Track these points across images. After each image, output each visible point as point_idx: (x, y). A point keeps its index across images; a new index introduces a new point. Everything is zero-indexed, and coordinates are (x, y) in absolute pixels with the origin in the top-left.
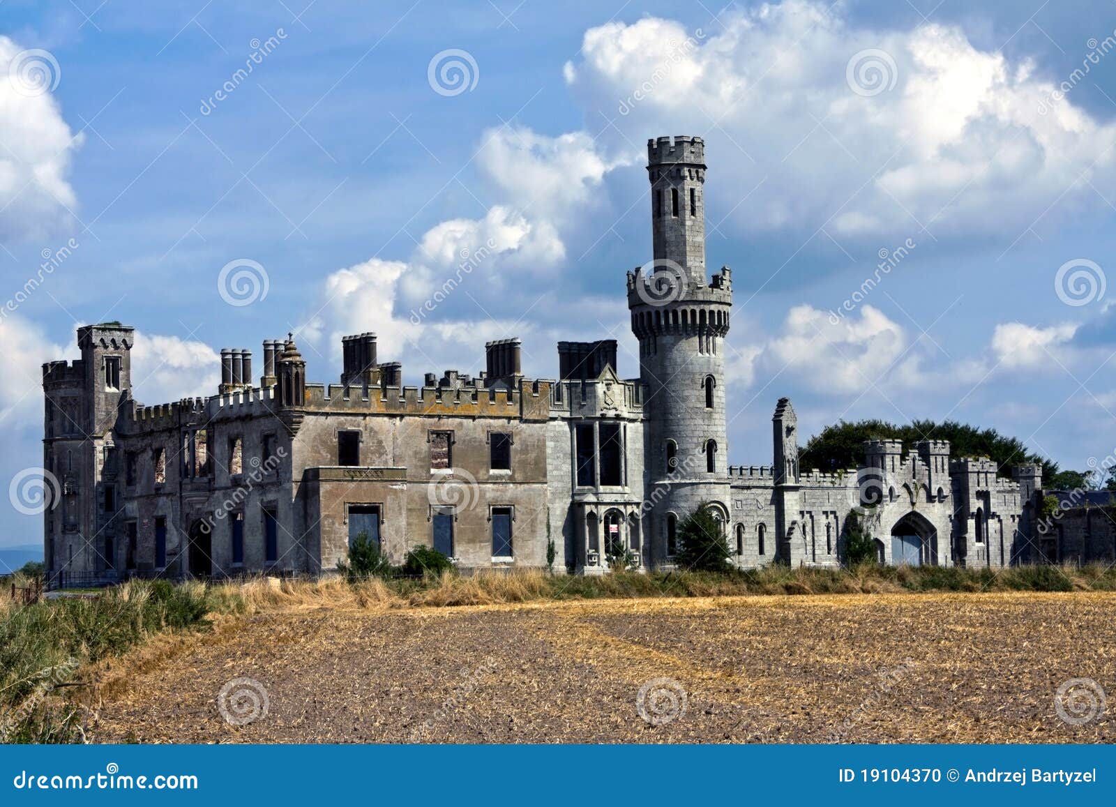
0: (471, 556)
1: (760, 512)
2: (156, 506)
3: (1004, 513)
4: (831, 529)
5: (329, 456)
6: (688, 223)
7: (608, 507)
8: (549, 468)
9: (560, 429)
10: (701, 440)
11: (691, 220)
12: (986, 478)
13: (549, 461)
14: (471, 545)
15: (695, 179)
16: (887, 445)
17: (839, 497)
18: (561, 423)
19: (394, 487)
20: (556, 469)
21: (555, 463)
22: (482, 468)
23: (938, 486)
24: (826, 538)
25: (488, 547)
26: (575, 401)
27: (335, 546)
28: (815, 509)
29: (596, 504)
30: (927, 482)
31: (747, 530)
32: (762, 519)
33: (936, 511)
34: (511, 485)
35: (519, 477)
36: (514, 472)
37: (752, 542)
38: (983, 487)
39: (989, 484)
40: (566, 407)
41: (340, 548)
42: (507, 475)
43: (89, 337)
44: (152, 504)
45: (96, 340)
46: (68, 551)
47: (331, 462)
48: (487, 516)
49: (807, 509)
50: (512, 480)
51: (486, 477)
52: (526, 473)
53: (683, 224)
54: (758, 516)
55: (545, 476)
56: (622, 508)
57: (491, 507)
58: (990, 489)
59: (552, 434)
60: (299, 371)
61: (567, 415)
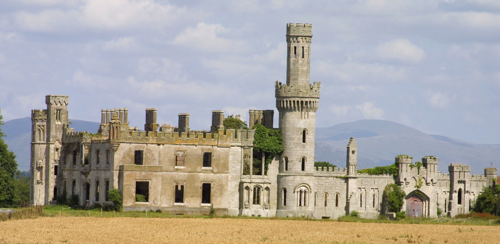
0: (192, 203)
1: (337, 188)
2: (73, 175)
3: (476, 191)
4: (375, 196)
5: (130, 160)
6: (300, 62)
7: (255, 184)
8: (230, 167)
9: (236, 150)
10: (299, 157)
11: (301, 60)
12: (464, 174)
13: (229, 164)
14: (192, 198)
15: (305, 42)
16: (404, 159)
17: (380, 182)
18: (237, 148)
19: (157, 174)
20: (233, 167)
21: (233, 164)
22: (198, 166)
23: (431, 178)
24: (373, 201)
25: (200, 200)
26: (243, 139)
27: (129, 197)
28: (367, 187)
29: (250, 183)
30: (425, 176)
31: (330, 195)
32: (338, 191)
33: (430, 190)
34: (212, 174)
35: (215, 170)
36: (213, 168)
37: (332, 201)
38: (462, 178)
39: (465, 177)
40: (240, 141)
41: (132, 198)
42: (210, 170)
43: (49, 100)
44: (71, 173)
45: (51, 101)
46: (39, 192)
47: (131, 163)
48: (200, 187)
49: (363, 187)
50: (212, 172)
51: (200, 170)
52: (219, 169)
53: (298, 62)
54: (336, 189)
55: (228, 170)
56: (262, 185)
57: (202, 183)
58: (466, 180)
59: (232, 153)
60: (118, 126)
61: (240, 144)
